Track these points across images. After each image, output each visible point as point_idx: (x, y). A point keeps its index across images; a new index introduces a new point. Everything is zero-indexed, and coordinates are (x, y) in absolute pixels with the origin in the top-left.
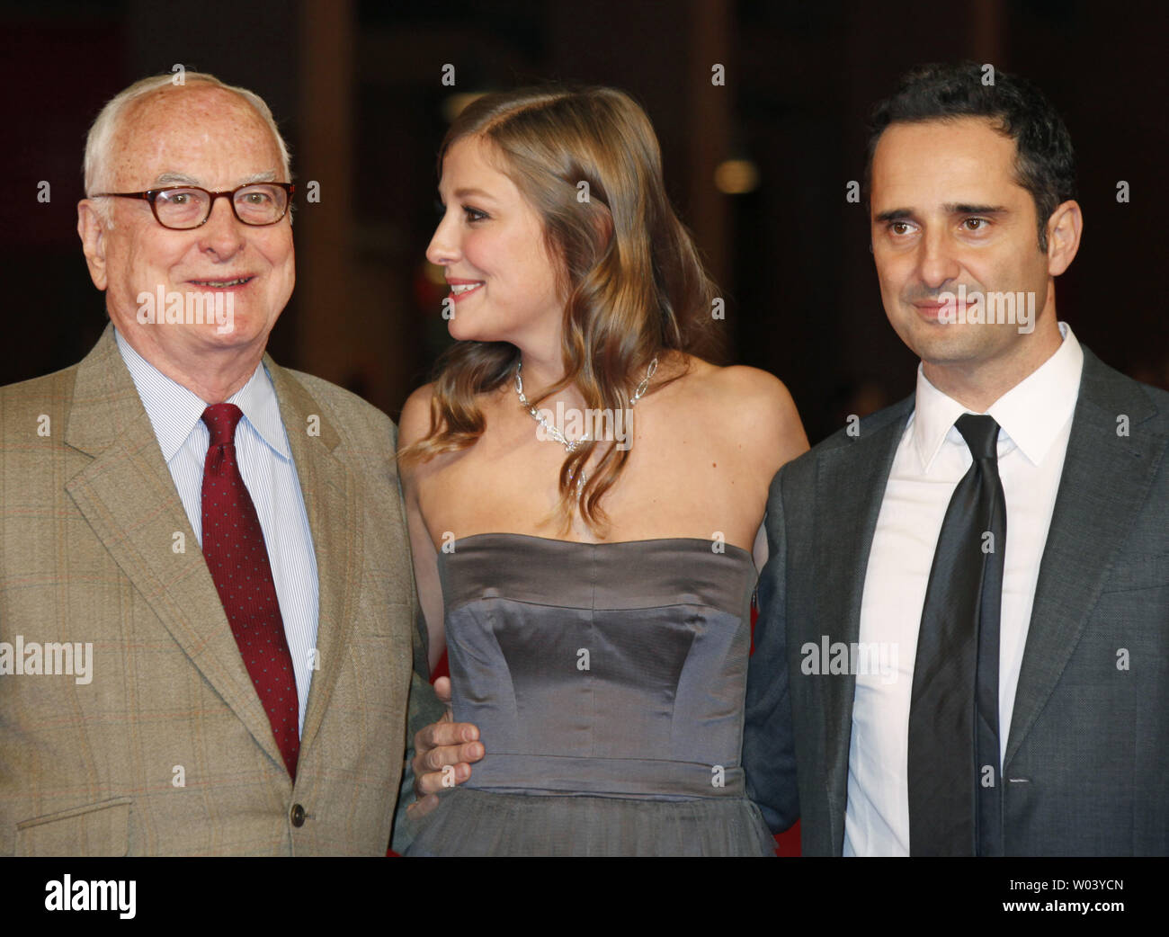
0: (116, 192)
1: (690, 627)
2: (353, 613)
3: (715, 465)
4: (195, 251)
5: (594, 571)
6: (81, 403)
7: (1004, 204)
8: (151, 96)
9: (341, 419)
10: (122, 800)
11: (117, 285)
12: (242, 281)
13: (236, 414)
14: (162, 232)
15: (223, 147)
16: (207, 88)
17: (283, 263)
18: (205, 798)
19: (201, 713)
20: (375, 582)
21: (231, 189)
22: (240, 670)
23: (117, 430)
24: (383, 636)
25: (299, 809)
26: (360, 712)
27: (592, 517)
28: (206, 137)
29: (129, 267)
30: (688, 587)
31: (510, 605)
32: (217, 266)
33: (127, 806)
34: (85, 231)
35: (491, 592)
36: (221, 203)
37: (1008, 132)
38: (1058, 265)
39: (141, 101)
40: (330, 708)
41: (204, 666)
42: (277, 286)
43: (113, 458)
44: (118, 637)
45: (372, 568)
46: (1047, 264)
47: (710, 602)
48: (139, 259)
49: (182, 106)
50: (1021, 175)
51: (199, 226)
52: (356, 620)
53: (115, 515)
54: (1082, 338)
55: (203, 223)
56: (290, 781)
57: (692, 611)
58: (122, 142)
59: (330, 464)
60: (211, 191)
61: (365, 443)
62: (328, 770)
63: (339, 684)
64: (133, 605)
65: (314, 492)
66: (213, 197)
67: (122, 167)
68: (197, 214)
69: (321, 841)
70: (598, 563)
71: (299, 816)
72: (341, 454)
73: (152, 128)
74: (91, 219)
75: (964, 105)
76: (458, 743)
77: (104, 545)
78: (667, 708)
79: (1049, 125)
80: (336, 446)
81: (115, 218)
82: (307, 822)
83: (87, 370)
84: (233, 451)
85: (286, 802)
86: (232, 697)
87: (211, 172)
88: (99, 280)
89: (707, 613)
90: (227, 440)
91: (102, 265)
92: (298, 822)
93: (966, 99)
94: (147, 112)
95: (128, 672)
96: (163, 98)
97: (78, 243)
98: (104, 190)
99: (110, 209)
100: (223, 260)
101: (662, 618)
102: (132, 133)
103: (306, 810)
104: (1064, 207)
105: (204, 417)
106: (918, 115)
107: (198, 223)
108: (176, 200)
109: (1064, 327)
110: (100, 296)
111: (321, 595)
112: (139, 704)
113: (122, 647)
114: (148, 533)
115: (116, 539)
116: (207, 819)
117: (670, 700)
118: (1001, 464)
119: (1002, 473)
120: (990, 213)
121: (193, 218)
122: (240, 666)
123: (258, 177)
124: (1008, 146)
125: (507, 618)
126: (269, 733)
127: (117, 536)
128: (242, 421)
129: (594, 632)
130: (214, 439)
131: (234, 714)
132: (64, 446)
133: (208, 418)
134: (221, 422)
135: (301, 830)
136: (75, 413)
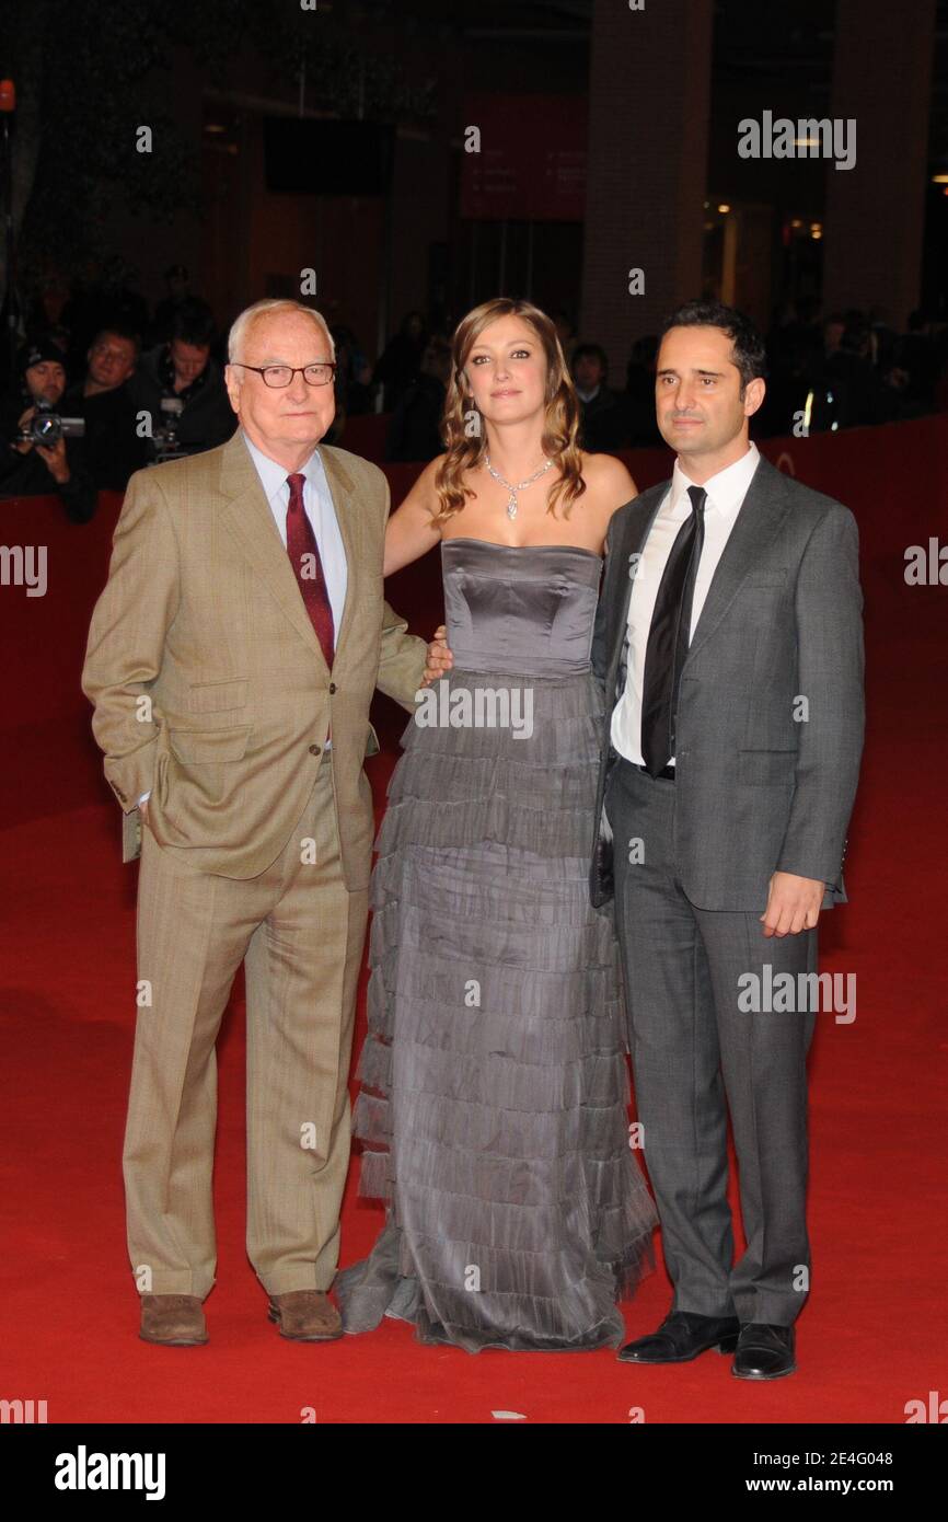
0: (245, 365)
1: (560, 592)
4: (285, 399)
5: (513, 561)
6: (226, 467)
7: (724, 373)
8: (263, 313)
9: (355, 475)
11: (245, 411)
13: (302, 479)
14: (268, 389)
15: (299, 344)
16: (292, 310)
17: (328, 406)
18: (286, 679)
21: (303, 367)
23: (244, 485)
25: (333, 685)
28: (291, 340)
29: (251, 404)
30: (560, 571)
31: (469, 577)
32: (296, 407)
33: (246, 682)
34: (229, 381)
35: (460, 569)
36: (298, 374)
37: (730, 337)
38: (750, 410)
39: (258, 316)
41: (287, 613)
43: (242, 500)
46: (743, 408)
47: (572, 580)
48: (256, 401)
49: (279, 320)
50: (735, 360)
51: (287, 386)
53: (243, 530)
54: (760, 449)
55: (289, 385)
56: (329, 672)
57: (561, 584)
58: (248, 338)
59: (350, 502)
60: (293, 368)
62: (346, 666)
64: (251, 579)
66: (294, 371)
67: (248, 352)
68: (286, 380)
69: (344, 701)
70: (515, 557)
71: (333, 689)
72: (355, 496)
74: (232, 375)
75: (710, 321)
76: (442, 658)
78: (548, 632)
79: (754, 338)
80: (353, 490)
81: (244, 378)
82: (337, 692)
83: (228, 449)
84: (302, 498)
85: (327, 681)
86: (300, 629)
87: (293, 358)
88: (236, 409)
89: (570, 585)
90: (299, 494)
91: (237, 400)
92: (332, 692)
93: (712, 318)
94: (261, 324)
95: (249, 614)
96: (269, 315)
97: (224, 386)
98: (238, 362)
99: (241, 373)
100: (298, 404)
101: (546, 587)
103: (337, 686)
104: (757, 380)
105: (287, 480)
106: (687, 323)
107: (286, 384)
108: (276, 372)
109: (752, 443)
110: (236, 415)
113: (246, 600)
116: (287, 690)
117: (550, 628)
118: (705, 514)
119: (705, 519)
120: (715, 377)
121: (284, 382)
123: (316, 361)
124: (730, 344)
125: (468, 583)
126: (319, 648)
128: (306, 483)
129: (512, 592)
130: (292, 493)
131: (301, 637)
132: (218, 492)
133: (289, 481)
134: (296, 483)
135: (335, 695)
136: (222, 475)
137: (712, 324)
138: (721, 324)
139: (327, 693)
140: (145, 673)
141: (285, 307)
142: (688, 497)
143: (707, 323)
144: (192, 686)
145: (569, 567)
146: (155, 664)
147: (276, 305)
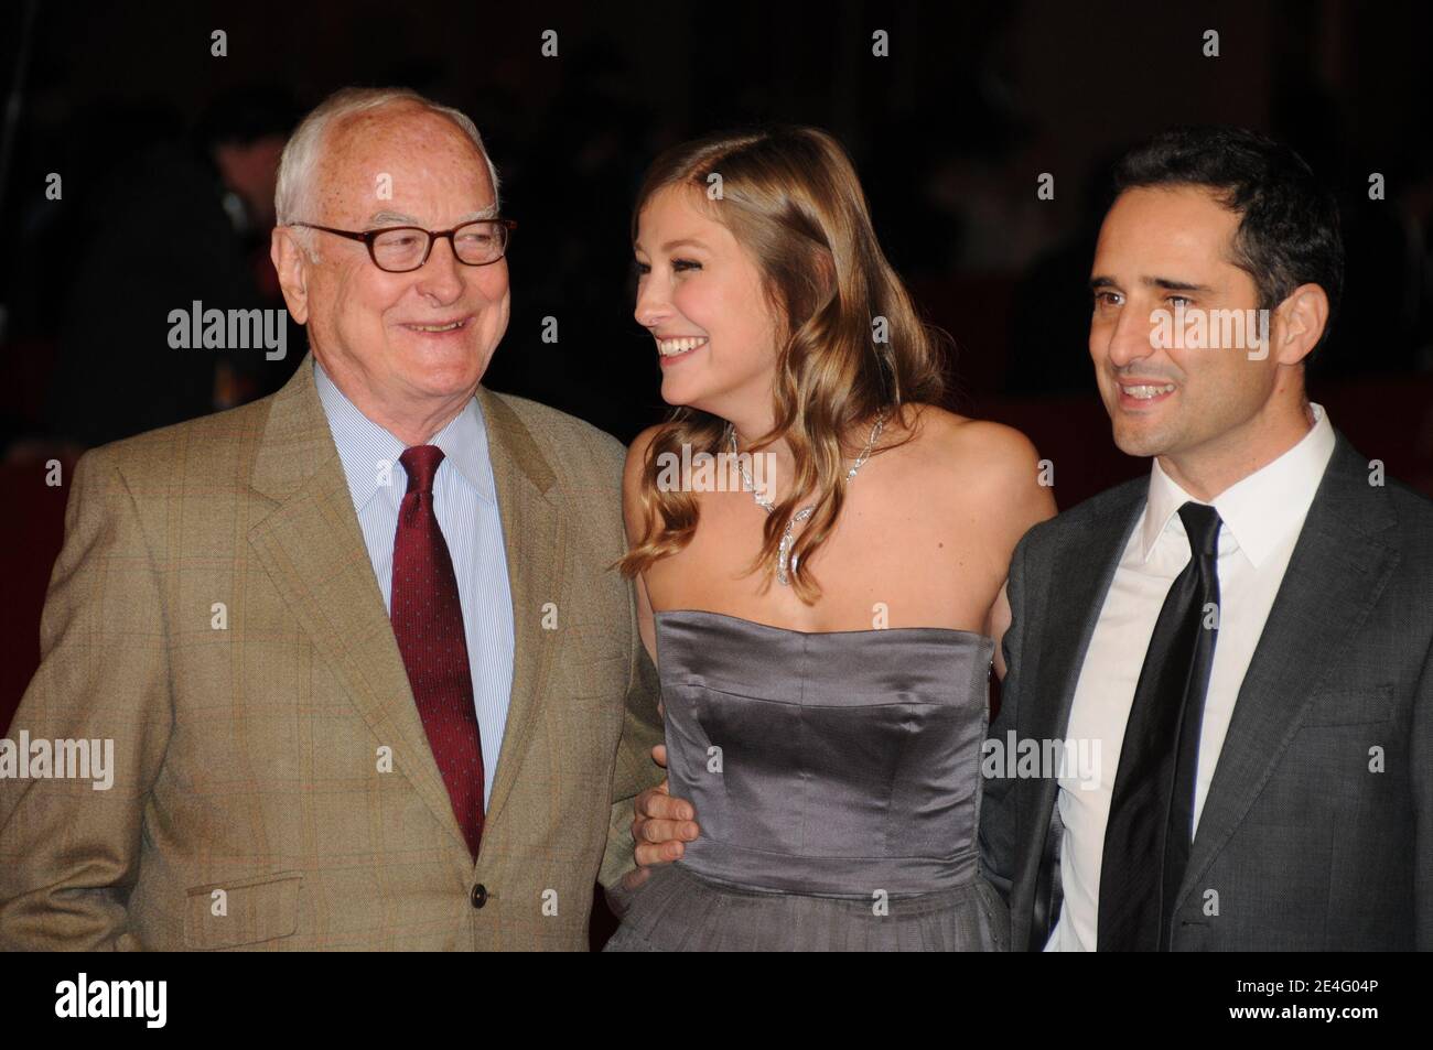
0: (323, 225)
1: (905, 725)
2: (552, 676)
3: (941, 545)
4: (413, 293)
6: (272, 441)
7: (1209, 282)
9: (559, 455)
10: (292, 874)
11: (322, 323)
12: (460, 324)
13: (436, 456)
14: (379, 274)
15: (443, 183)
17: (500, 300)
18: (379, 875)
19: (378, 785)
20: (580, 638)
21: (451, 227)
22: (419, 741)
23: (305, 474)
24: (584, 699)
25: (480, 889)
26: (553, 783)
27: (801, 580)
28: (425, 172)
29: (338, 306)
31: (715, 695)
32: (435, 311)
33: (297, 882)
34: (280, 260)
35: (697, 677)
36: (441, 243)
37: (1233, 205)
39: (346, 125)
40: (519, 779)
41: (383, 735)
42: (492, 325)
43: (299, 505)
44: (294, 701)
45: (579, 623)
48: (351, 300)
49: (396, 136)
51: (417, 268)
52: (554, 682)
53: (297, 568)
55: (421, 266)
56: (471, 861)
57: (907, 708)
58: (329, 171)
59: (541, 508)
60: (430, 231)
61: (586, 480)
62: (514, 847)
63: (531, 753)
64: (311, 666)
65: (517, 543)
66: (433, 237)
67: (330, 200)
68: (414, 255)
69: (505, 922)
71: (480, 897)
72: (555, 495)
73: (365, 160)
74: (288, 247)
77: (285, 601)
78: (884, 804)
80: (549, 486)
81: (321, 252)
82: (489, 901)
83: (282, 404)
84: (430, 499)
85: (466, 881)
86: (410, 770)
87: (430, 212)
88: (300, 315)
90: (424, 488)
92: (479, 903)
94: (357, 140)
95: (304, 739)
96: (373, 124)
98: (307, 220)
99: (314, 242)
100: (444, 304)
102: (341, 163)
103: (489, 890)
104: (1303, 290)
105: (402, 460)
107: (415, 264)
111: (515, 657)
112: (313, 773)
113: (298, 711)
114: (331, 588)
115: (297, 595)
116: (382, 898)
117: (887, 795)
118: (1220, 563)
120: (1192, 291)
121: (410, 259)
122: (421, 737)
123: (472, 216)
126: (449, 808)
127: (299, 592)
128: (444, 465)
129: (803, 727)
130: (411, 487)
131: (412, 788)
132: (249, 490)
133: (407, 460)
134: (421, 465)
135: (482, 911)
136: (263, 453)
137: (1195, 181)
138: (1216, 180)
139: (465, 904)
140: (99, 869)
141: (402, 105)
142: (1179, 525)
143: (1185, 179)
144: (192, 893)
145: (917, 673)
146: (120, 851)
147: (382, 102)
